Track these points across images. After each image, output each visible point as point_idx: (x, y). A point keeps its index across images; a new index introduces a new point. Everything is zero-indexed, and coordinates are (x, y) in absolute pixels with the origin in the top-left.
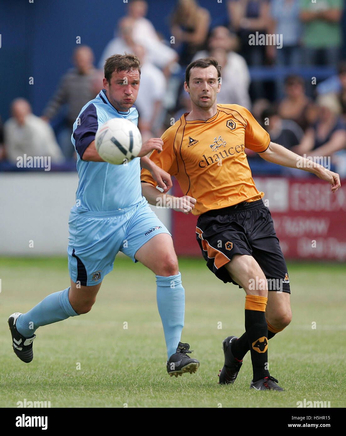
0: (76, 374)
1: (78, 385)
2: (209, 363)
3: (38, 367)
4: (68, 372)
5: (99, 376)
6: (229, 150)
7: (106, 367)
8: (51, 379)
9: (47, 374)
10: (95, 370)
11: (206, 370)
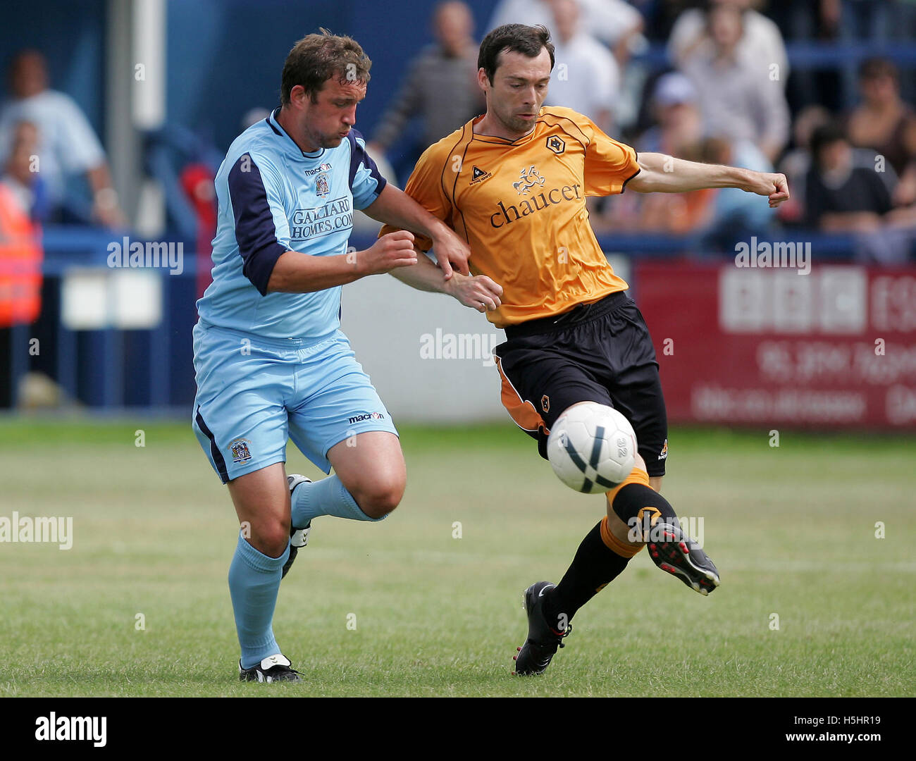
0: (439, 660)
1: (443, 685)
2: (707, 638)
3: (361, 648)
4: (424, 657)
5: (484, 666)
6: (550, 194)
7: (499, 648)
8: (388, 672)
9: (381, 661)
10: (477, 654)
11: (701, 654)
